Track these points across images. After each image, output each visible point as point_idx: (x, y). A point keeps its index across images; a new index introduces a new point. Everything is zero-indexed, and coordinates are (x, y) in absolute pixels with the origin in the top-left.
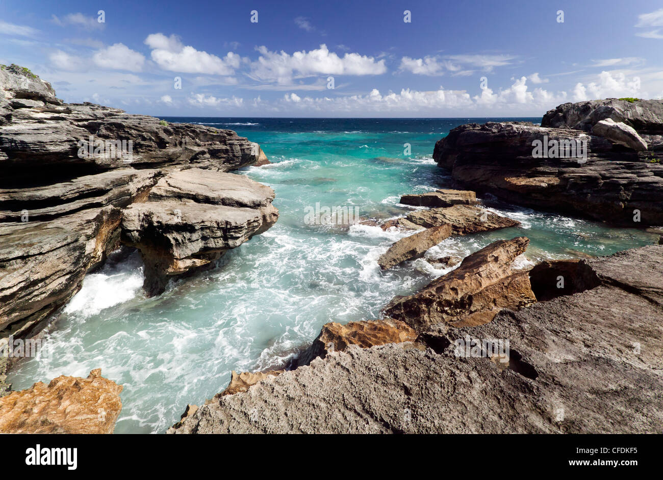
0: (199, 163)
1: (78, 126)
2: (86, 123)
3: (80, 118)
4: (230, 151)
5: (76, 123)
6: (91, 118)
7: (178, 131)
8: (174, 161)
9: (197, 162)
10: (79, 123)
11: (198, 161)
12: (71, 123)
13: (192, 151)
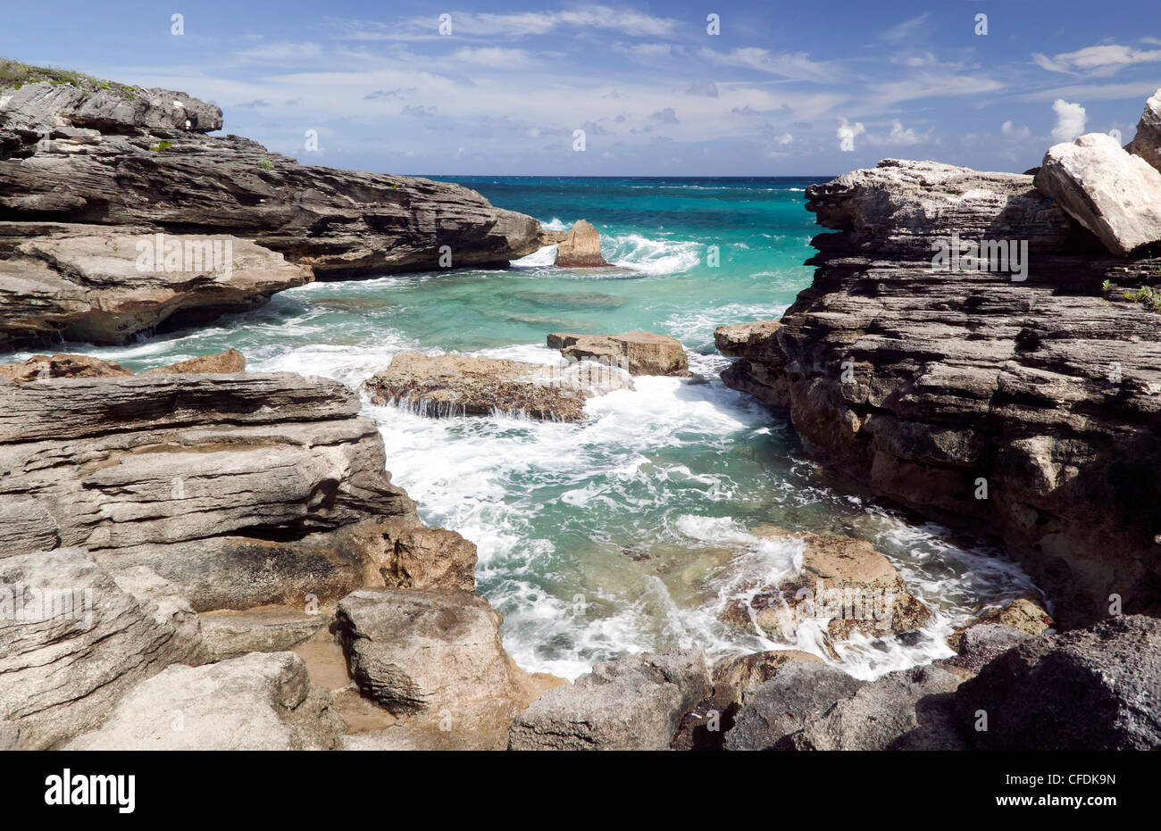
0: (332, 237)
1: (103, 162)
2: (112, 158)
3: (104, 152)
4: (411, 222)
5: (100, 159)
6: (118, 151)
7: (292, 179)
8: (276, 229)
9: (327, 236)
10: (104, 159)
11: (330, 233)
12: (94, 159)
13: (312, 214)
